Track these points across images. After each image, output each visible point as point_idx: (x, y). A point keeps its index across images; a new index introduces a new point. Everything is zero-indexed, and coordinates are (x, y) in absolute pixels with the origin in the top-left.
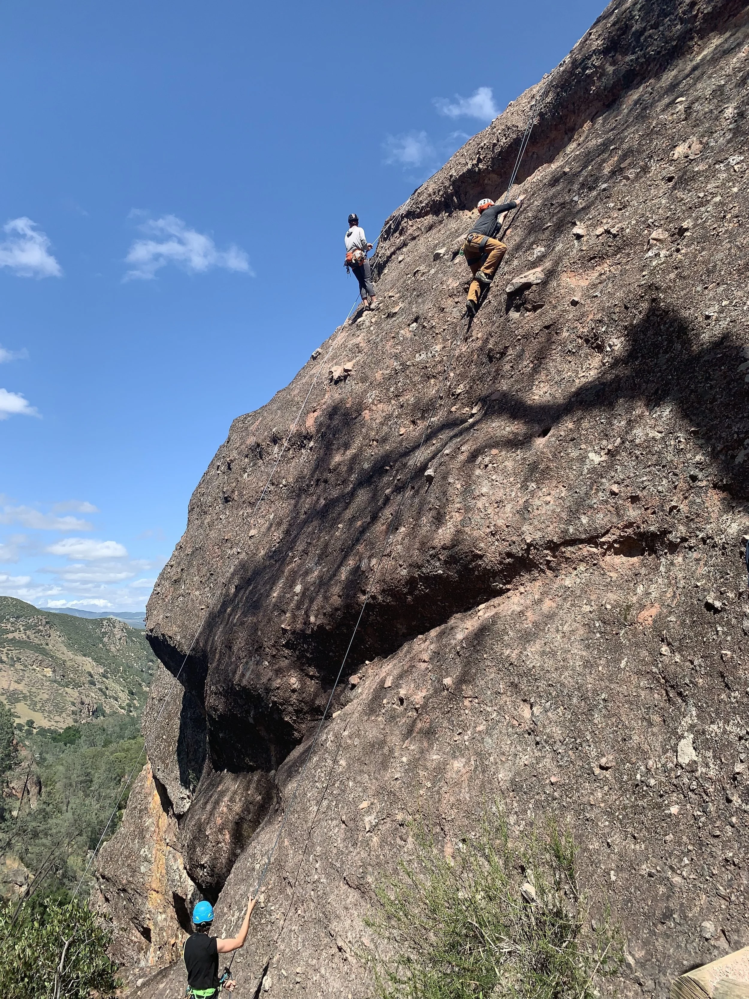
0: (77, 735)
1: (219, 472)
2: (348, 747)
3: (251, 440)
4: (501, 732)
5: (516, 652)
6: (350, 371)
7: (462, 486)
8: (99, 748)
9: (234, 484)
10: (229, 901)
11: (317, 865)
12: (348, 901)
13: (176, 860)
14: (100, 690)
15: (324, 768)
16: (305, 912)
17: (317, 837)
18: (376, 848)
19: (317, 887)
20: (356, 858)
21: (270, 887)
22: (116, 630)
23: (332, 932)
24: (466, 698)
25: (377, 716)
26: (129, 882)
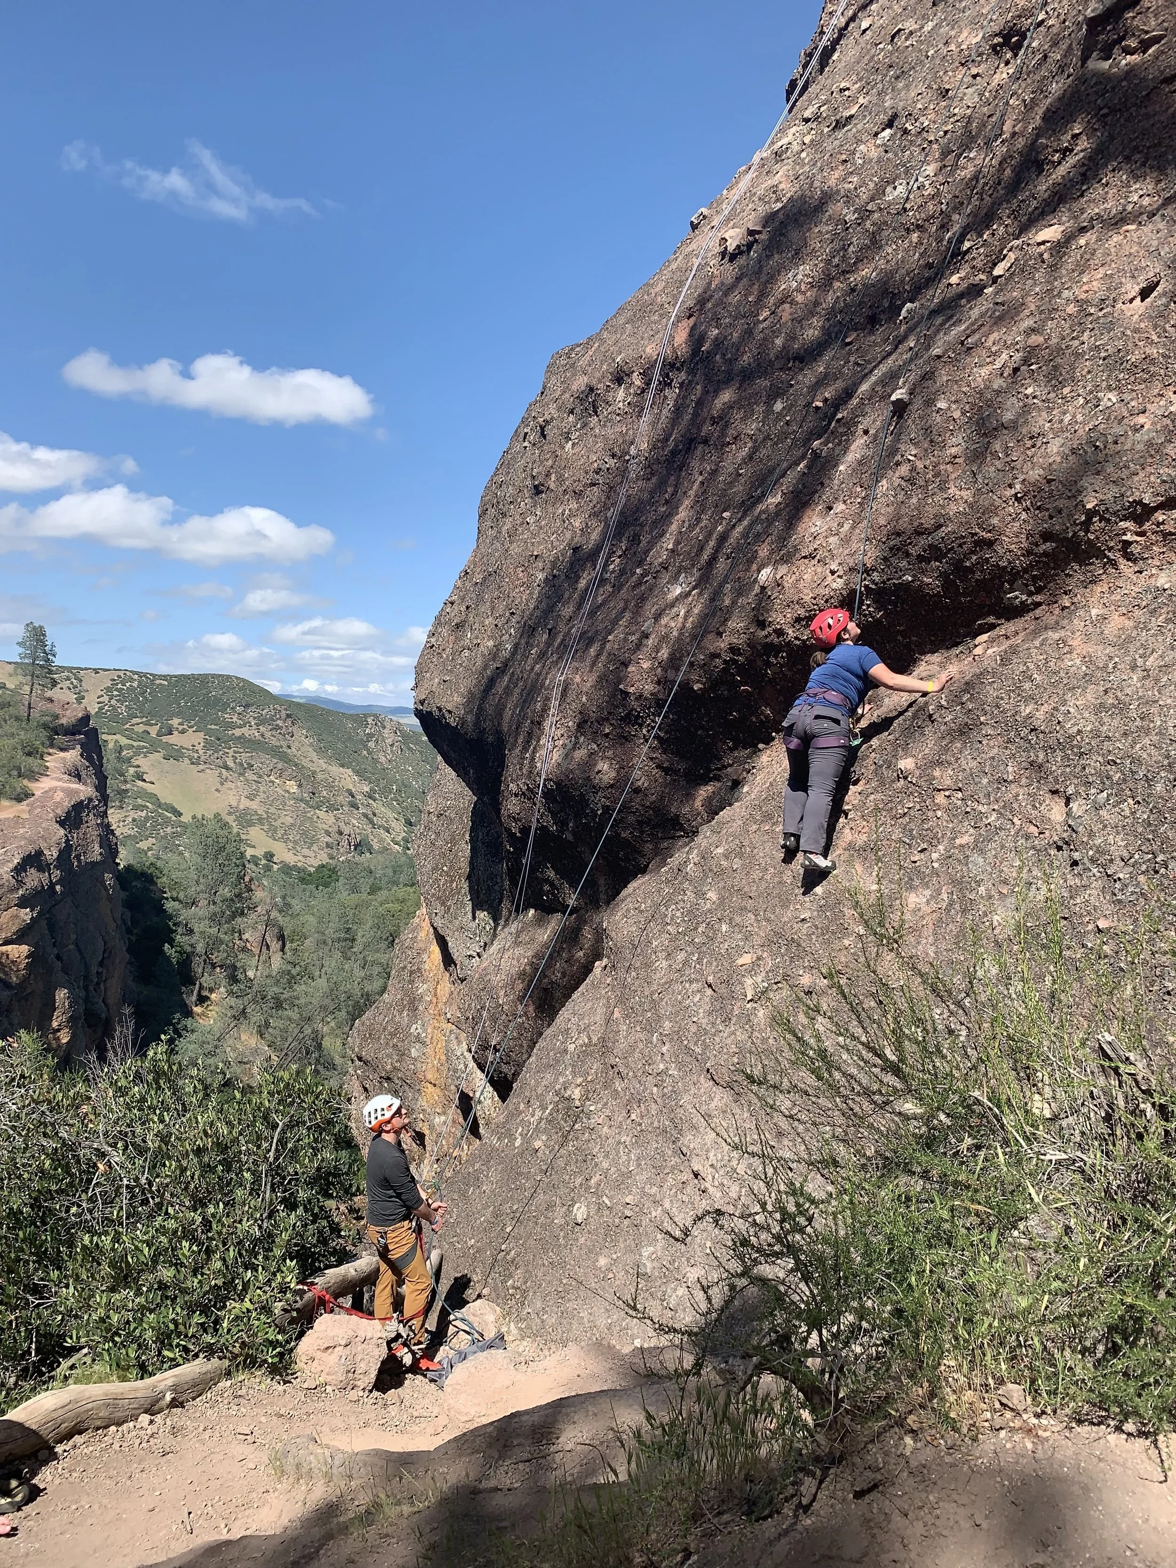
0: (334, 877)
1: (526, 444)
2: (723, 871)
3: (580, 383)
4: (1003, 847)
5: (1046, 708)
6: (759, 232)
7: (963, 414)
8: (364, 896)
9: (550, 462)
10: (527, 1094)
11: (664, 1049)
12: (713, 1105)
13: (459, 1043)
14: (365, 816)
15: (681, 904)
16: (642, 1117)
17: (666, 1009)
18: (763, 1027)
19: (663, 1081)
20: (729, 1041)
21: (589, 1078)
22: (386, 731)
23: (684, 1150)
24: (939, 790)
25: (774, 824)
26: (395, 1068)
